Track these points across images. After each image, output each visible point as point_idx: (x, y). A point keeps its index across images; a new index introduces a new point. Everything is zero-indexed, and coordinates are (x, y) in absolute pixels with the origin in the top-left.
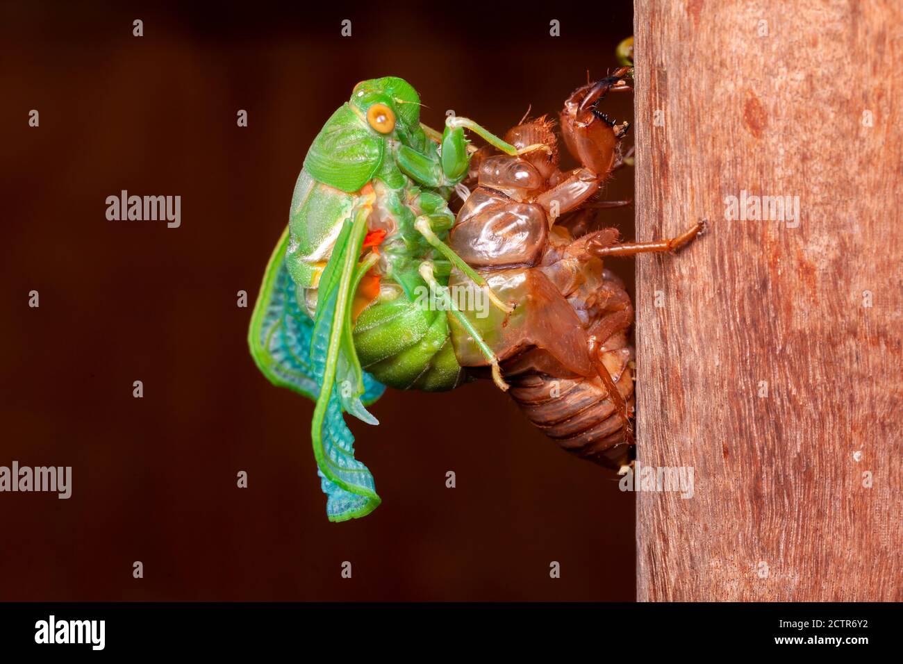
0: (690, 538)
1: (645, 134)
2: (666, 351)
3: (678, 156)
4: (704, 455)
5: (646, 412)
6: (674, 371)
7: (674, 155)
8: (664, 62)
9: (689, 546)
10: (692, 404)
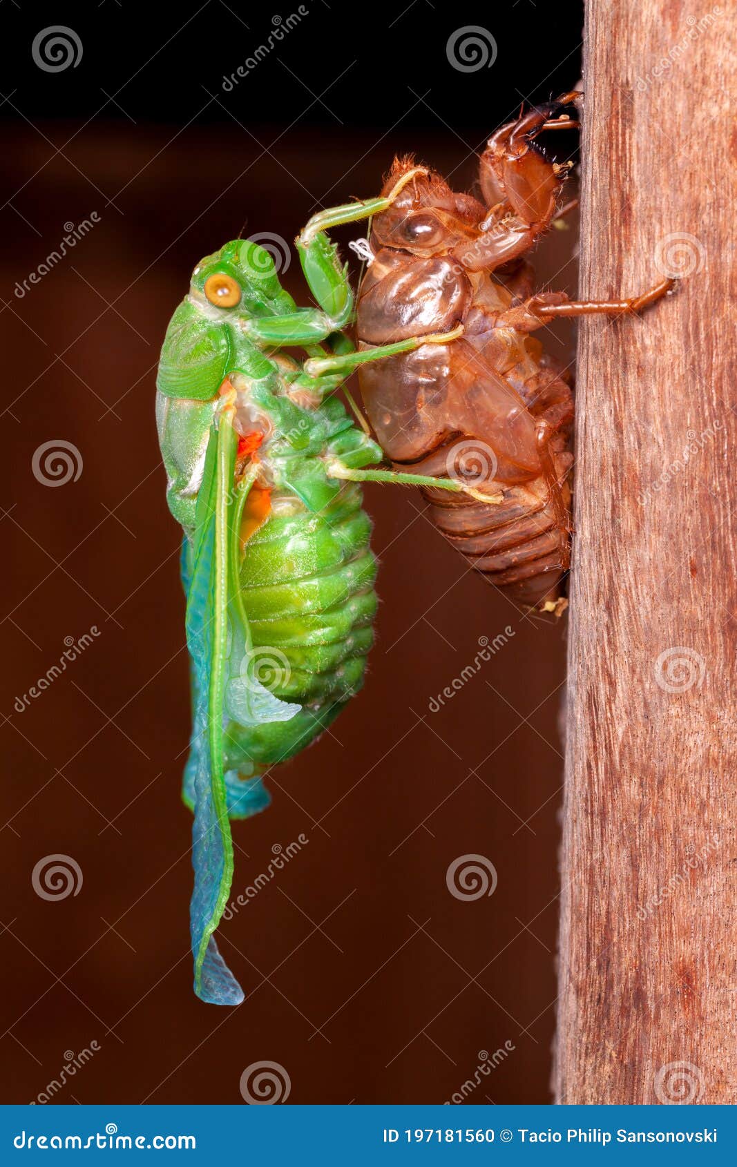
0: (644, 680)
1: (601, 172)
2: (621, 444)
3: (644, 196)
4: (665, 574)
5: (591, 522)
6: (631, 468)
7: (639, 195)
8: (630, 79)
9: (643, 689)
10: (653, 510)
